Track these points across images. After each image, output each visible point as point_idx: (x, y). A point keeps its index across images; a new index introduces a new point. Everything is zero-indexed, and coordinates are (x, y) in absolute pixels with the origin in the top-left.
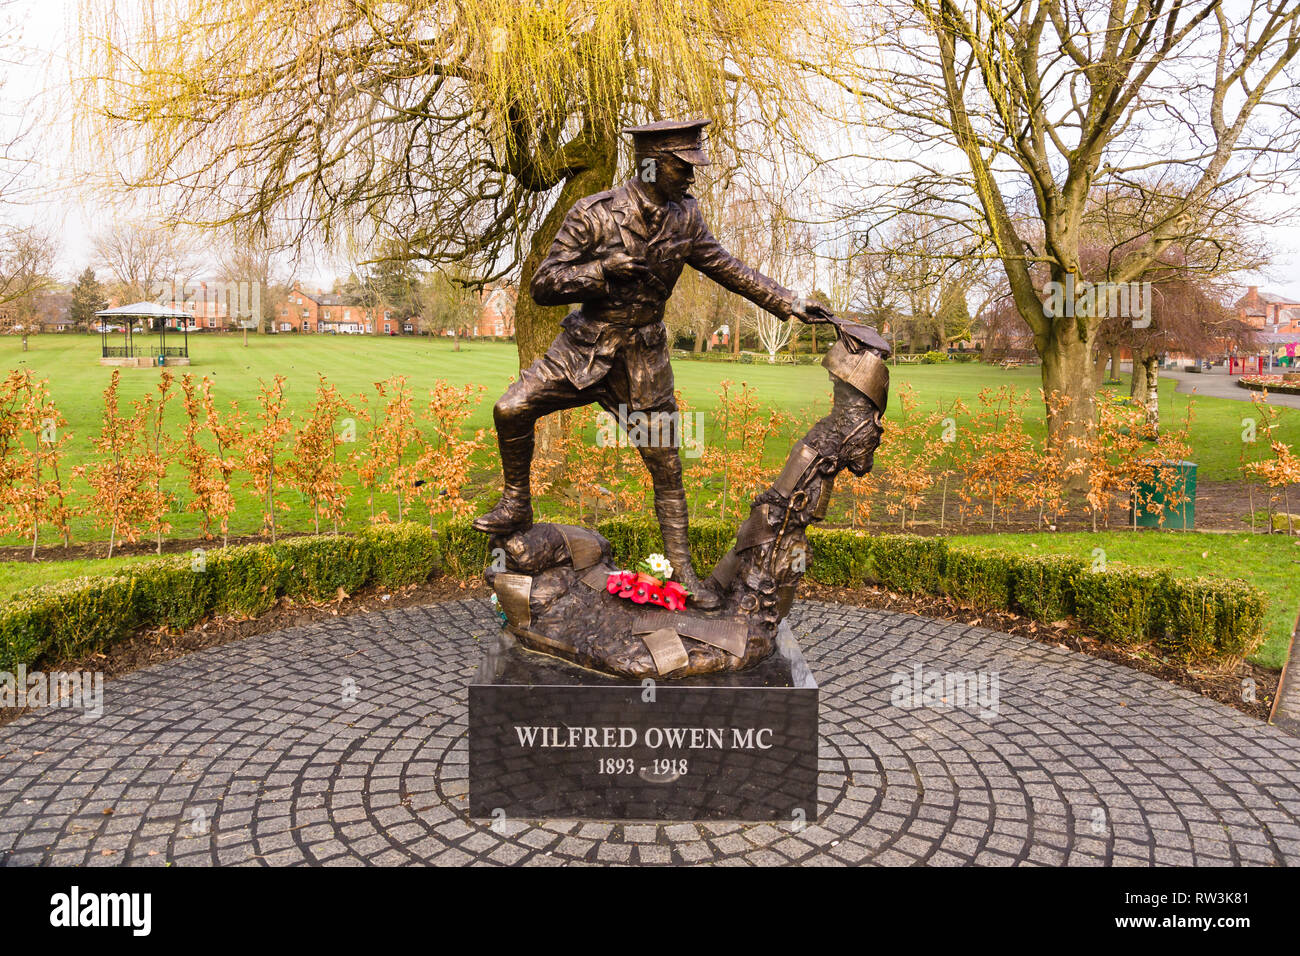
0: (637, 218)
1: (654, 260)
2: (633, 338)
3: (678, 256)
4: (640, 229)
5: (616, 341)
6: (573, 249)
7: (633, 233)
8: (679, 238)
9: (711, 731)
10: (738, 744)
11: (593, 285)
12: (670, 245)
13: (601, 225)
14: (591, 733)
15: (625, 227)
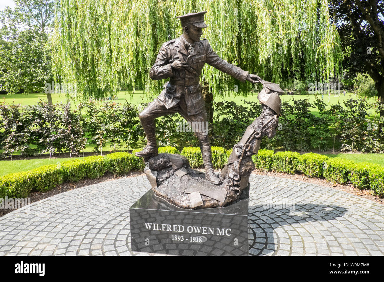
0: (183, 48)
1: (190, 63)
2: (187, 90)
3: (200, 61)
4: (184, 52)
5: (181, 91)
6: (162, 60)
7: (182, 54)
8: (200, 55)
9: (210, 229)
10: (219, 233)
11: (168, 72)
12: (197, 57)
13: (171, 51)
14: (169, 227)
15: (179, 52)
